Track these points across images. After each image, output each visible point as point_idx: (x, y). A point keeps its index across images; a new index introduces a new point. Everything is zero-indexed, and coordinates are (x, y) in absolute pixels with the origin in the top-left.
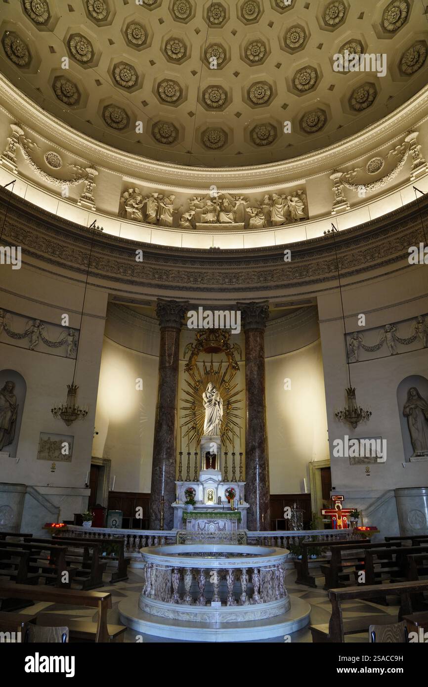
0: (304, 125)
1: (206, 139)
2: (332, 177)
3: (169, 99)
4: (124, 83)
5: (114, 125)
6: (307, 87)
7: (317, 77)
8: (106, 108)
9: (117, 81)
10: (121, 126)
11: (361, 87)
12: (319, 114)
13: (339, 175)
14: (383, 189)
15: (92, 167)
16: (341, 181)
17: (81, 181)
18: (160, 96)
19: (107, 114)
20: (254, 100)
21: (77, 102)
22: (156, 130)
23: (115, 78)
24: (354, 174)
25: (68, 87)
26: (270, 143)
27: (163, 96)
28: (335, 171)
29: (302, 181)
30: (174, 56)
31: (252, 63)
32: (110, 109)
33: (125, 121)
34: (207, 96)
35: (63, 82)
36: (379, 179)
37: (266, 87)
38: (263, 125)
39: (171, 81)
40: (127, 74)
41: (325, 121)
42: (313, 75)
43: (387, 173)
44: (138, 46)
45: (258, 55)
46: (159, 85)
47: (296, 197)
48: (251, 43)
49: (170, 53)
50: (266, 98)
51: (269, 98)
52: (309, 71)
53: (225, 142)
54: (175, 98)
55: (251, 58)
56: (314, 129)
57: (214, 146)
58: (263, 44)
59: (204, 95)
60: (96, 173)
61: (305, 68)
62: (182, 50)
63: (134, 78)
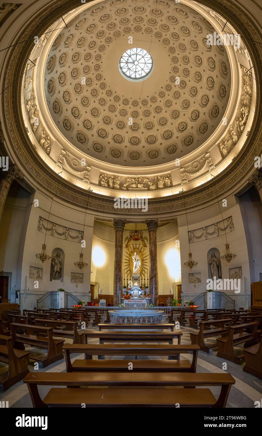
0: (169, 150)
1: (131, 156)
2: (181, 170)
3: (118, 141)
4: (101, 136)
5: (97, 150)
6: (168, 137)
7: (172, 134)
8: (95, 144)
9: (99, 135)
10: (100, 151)
11: (188, 137)
12: (174, 146)
13: (183, 169)
14: (200, 174)
15: (89, 166)
16: (184, 172)
17: (84, 172)
18: (114, 140)
19: (95, 146)
20: (149, 142)
21: (85, 142)
22: (113, 152)
23: (98, 134)
24: (189, 169)
25: (82, 137)
26: (156, 157)
27: (116, 140)
28: (182, 168)
29: (169, 172)
30: (120, 127)
31: (148, 129)
32: (96, 145)
33: (101, 149)
34: (132, 140)
35: (81, 135)
36: (198, 171)
37: (154, 137)
38: (153, 151)
39: (118, 135)
40: (103, 133)
41: (176, 149)
42: (170, 133)
43: (200, 169)
44: (107, 123)
45: (150, 127)
46: (114, 136)
47: (167, 178)
48: (148, 123)
49: (118, 126)
50: (154, 141)
51: (155, 141)
52: (169, 132)
53: (139, 157)
54: (120, 141)
55: (148, 127)
56: (172, 152)
57: (135, 158)
58: (152, 123)
59: (131, 140)
60: (90, 168)
61: (167, 131)
62: (123, 125)
63: (105, 134)
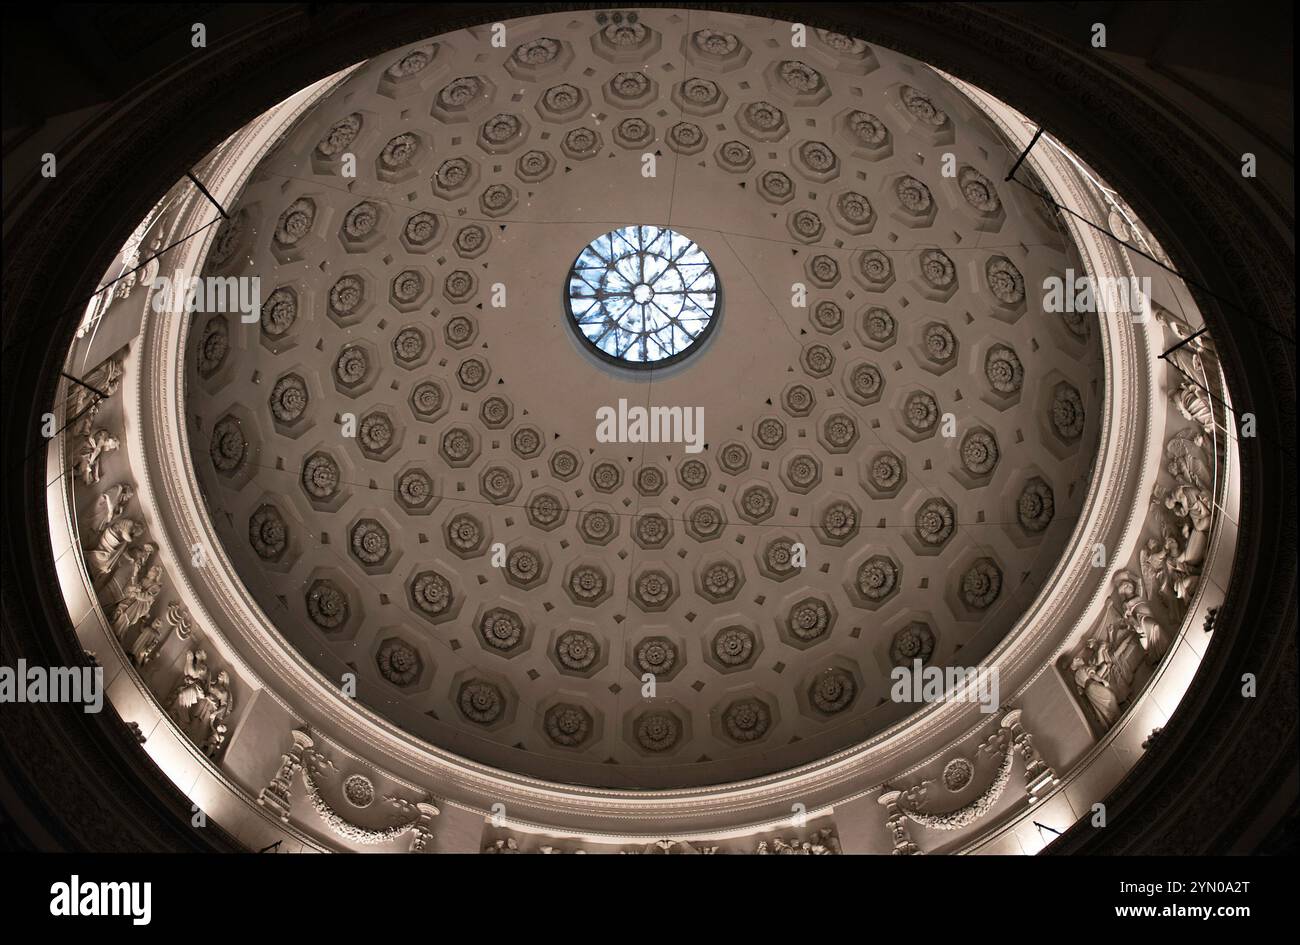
0: (818, 699)
1: (642, 732)
2: (883, 800)
3: (575, 665)
4: (499, 642)
5: (478, 716)
6: (813, 632)
7: (828, 615)
8: (465, 685)
9: (487, 639)
10: (488, 717)
11: (906, 629)
12: (842, 678)
13: (895, 795)
14: (983, 822)
15: (427, 800)
16: (900, 808)
17: (404, 831)
18: (560, 659)
19: (466, 697)
20: (725, 658)
21: (416, 678)
22: (553, 721)
23: (484, 635)
24: (923, 792)
25: (404, 656)
26: (759, 736)
27: (566, 659)
28: (887, 788)
29: (828, 810)
30: (586, 594)
31: (716, 598)
32: (472, 689)
33: (496, 708)
34: (642, 656)
35: (395, 647)
36: (970, 803)
37: (743, 636)
38: (744, 702)
39: (580, 633)
40: (506, 627)
41: (854, 689)
42: (821, 612)
43: (984, 790)
44: (525, 582)
45: (725, 585)
46: (560, 641)
47: (818, 844)
48: (712, 567)
49: (578, 590)
50: (745, 654)
51: (751, 654)
52: (813, 606)
53: (679, 736)
54: (586, 663)
55: (714, 589)
56: (837, 705)
57: (656, 745)
58: (732, 568)
59: (637, 653)
60: (435, 811)
61: (805, 602)
62: (599, 584)
63: (516, 632)
